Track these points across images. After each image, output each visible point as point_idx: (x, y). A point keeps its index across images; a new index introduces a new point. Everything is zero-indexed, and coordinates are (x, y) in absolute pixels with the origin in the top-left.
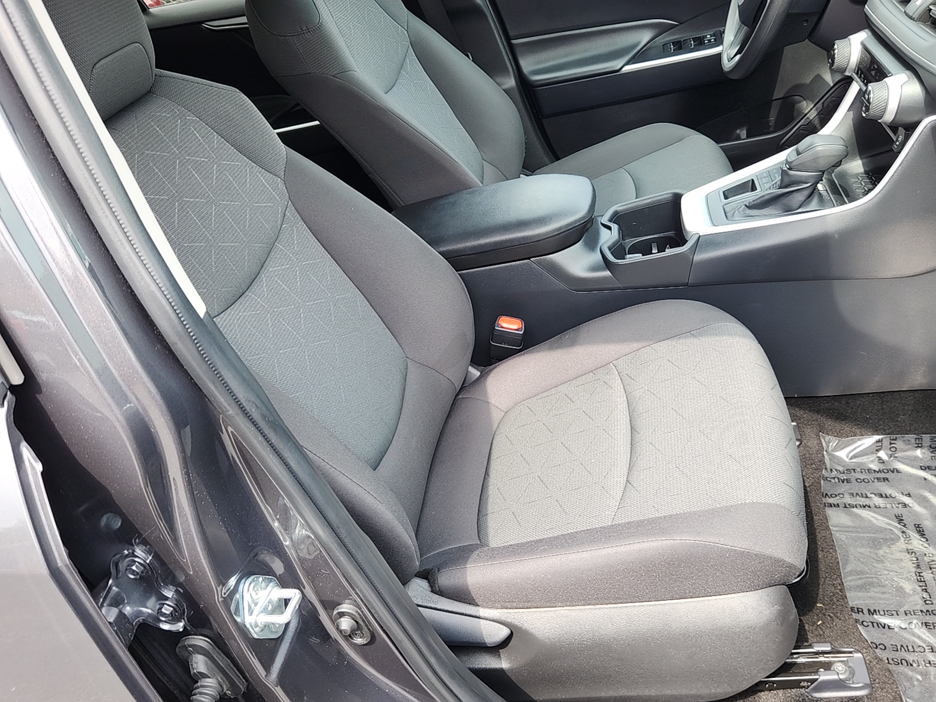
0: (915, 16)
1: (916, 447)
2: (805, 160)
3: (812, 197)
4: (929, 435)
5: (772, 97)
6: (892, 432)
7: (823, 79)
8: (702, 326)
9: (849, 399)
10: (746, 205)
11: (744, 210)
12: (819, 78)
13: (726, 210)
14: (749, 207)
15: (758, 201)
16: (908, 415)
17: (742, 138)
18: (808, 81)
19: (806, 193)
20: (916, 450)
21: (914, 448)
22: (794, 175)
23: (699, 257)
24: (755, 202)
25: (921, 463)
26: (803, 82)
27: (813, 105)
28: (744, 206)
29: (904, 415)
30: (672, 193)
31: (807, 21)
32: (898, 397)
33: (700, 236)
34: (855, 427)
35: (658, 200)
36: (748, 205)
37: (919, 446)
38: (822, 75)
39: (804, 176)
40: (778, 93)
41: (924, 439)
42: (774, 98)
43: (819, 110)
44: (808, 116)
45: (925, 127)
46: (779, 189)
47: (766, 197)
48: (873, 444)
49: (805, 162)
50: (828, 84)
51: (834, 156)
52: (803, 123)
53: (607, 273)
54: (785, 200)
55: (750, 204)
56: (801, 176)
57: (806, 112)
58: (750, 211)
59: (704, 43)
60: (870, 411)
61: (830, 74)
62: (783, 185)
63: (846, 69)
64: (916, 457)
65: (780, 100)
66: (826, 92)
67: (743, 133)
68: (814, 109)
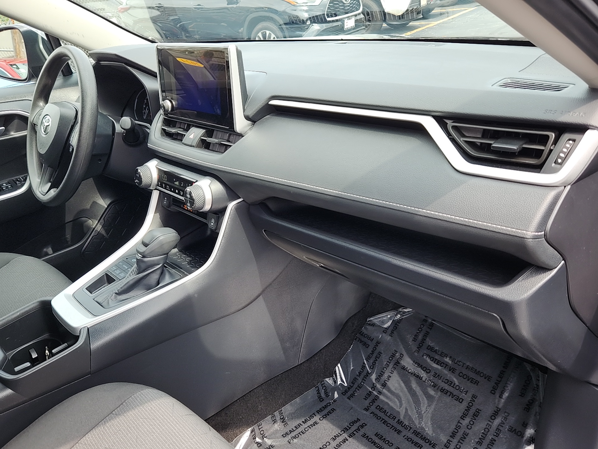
0: (194, 144)
1: (274, 423)
2: (154, 248)
3: (163, 274)
4: (278, 411)
5: (65, 221)
6: (258, 420)
7: (99, 204)
8: (121, 403)
9: (226, 410)
10: (116, 293)
11: (115, 297)
12: (95, 203)
13: (99, 301)
14: (119, 294)
15: (125, 287)
16: (263, 404)
17: (50, 254)
18: (88, 207)
19: (159, 272)
20: (274, 425)
21: (273, 425)
22: (148, 261)
23: (95, 345)
24: (123, 289)
25: (281, 433)
26: (85, 208)
27: (97, 221)
28: (114, 294)
29: (260, 405)
30: (38, 302)
31: (100, 160)
32: (254, 394)
33: (88, 328)
34: (235, 429)
35: (27, 311)
36: (117, 292)
37: (275, 422)
38: (97, 201)
39: (156, 260)
40: (69, 217)
41: (276, 415)
42: (66, 222)
43: (102, 224)
44: (96, 229)
45: (231, 210)
46: (138, 274)
47: (131, 282)
48: (250, 436)
49: (155, 249)
50: (103, 206)
51: (172, 241)
52: (94, 234)
53: (9, 391)
54: (145, 281)
55: (119, 291)
56: (153, 261)
57: (94, 227)
58: (120, 296)
59: (3, 190)
60: (241, 412)
61: (102, 200)
62: (142, 270)
63: (151, 185)
64: (277, 430)
65: (71, 222)
66: (103, 211)
67: (50, 250)
68: (99, 224)
